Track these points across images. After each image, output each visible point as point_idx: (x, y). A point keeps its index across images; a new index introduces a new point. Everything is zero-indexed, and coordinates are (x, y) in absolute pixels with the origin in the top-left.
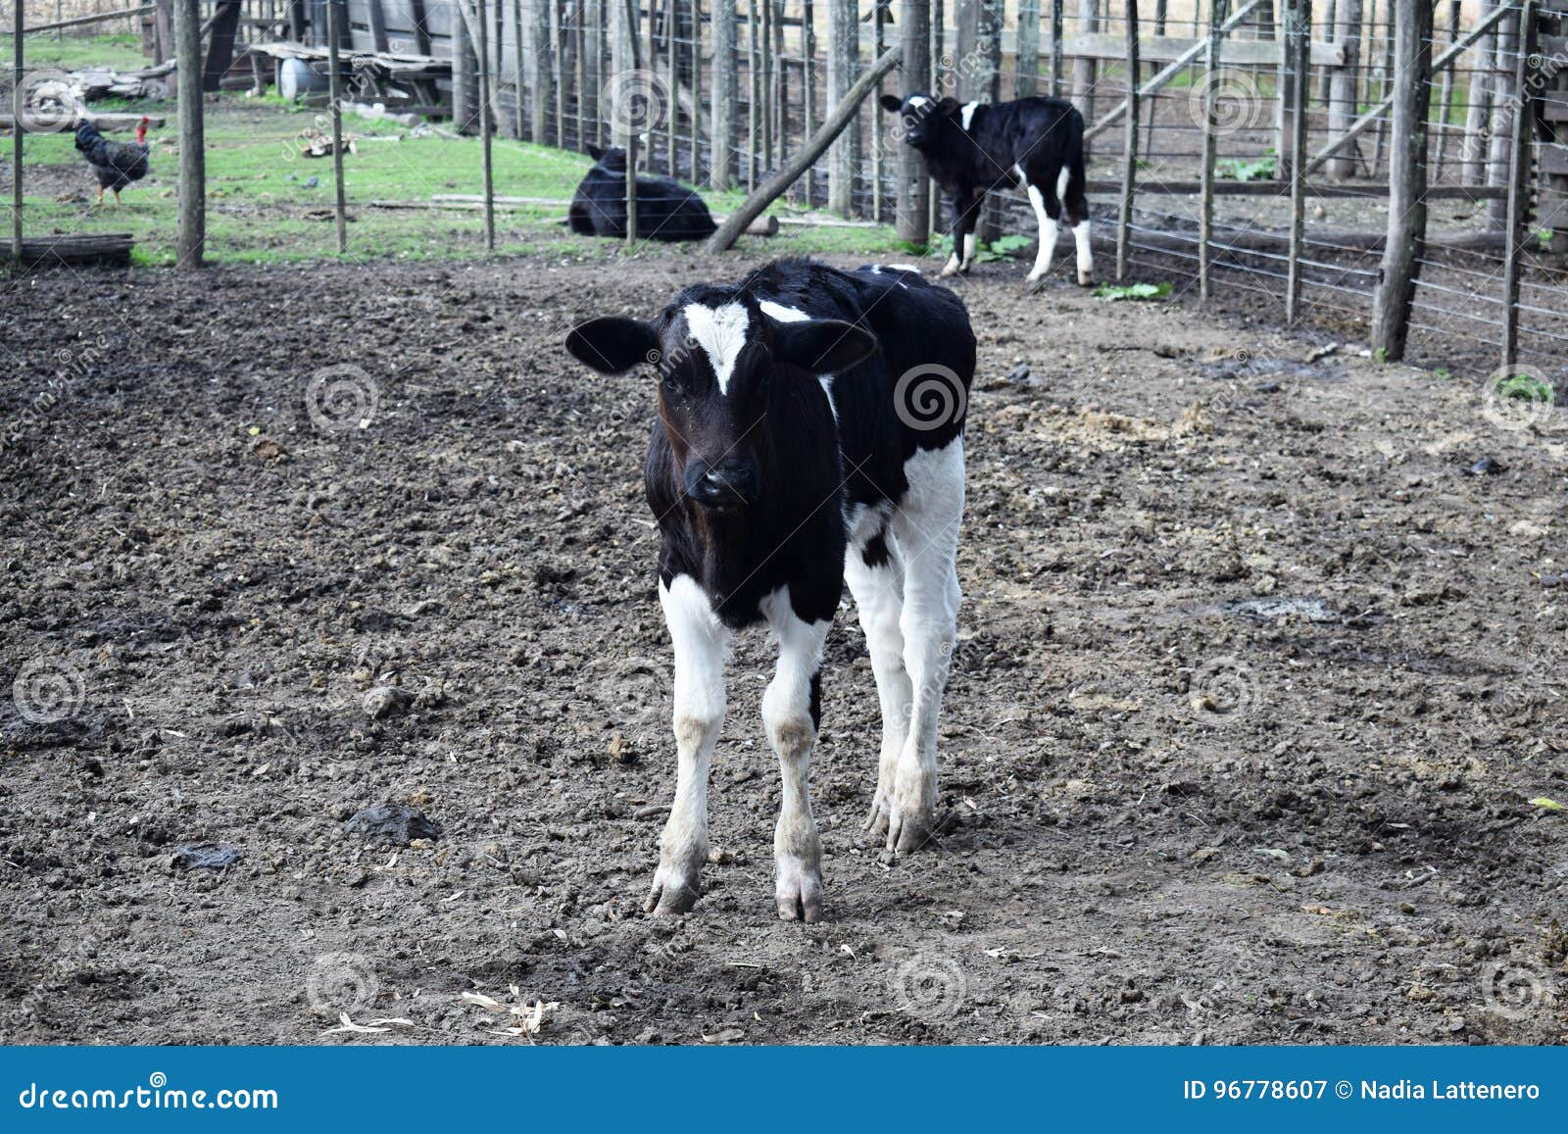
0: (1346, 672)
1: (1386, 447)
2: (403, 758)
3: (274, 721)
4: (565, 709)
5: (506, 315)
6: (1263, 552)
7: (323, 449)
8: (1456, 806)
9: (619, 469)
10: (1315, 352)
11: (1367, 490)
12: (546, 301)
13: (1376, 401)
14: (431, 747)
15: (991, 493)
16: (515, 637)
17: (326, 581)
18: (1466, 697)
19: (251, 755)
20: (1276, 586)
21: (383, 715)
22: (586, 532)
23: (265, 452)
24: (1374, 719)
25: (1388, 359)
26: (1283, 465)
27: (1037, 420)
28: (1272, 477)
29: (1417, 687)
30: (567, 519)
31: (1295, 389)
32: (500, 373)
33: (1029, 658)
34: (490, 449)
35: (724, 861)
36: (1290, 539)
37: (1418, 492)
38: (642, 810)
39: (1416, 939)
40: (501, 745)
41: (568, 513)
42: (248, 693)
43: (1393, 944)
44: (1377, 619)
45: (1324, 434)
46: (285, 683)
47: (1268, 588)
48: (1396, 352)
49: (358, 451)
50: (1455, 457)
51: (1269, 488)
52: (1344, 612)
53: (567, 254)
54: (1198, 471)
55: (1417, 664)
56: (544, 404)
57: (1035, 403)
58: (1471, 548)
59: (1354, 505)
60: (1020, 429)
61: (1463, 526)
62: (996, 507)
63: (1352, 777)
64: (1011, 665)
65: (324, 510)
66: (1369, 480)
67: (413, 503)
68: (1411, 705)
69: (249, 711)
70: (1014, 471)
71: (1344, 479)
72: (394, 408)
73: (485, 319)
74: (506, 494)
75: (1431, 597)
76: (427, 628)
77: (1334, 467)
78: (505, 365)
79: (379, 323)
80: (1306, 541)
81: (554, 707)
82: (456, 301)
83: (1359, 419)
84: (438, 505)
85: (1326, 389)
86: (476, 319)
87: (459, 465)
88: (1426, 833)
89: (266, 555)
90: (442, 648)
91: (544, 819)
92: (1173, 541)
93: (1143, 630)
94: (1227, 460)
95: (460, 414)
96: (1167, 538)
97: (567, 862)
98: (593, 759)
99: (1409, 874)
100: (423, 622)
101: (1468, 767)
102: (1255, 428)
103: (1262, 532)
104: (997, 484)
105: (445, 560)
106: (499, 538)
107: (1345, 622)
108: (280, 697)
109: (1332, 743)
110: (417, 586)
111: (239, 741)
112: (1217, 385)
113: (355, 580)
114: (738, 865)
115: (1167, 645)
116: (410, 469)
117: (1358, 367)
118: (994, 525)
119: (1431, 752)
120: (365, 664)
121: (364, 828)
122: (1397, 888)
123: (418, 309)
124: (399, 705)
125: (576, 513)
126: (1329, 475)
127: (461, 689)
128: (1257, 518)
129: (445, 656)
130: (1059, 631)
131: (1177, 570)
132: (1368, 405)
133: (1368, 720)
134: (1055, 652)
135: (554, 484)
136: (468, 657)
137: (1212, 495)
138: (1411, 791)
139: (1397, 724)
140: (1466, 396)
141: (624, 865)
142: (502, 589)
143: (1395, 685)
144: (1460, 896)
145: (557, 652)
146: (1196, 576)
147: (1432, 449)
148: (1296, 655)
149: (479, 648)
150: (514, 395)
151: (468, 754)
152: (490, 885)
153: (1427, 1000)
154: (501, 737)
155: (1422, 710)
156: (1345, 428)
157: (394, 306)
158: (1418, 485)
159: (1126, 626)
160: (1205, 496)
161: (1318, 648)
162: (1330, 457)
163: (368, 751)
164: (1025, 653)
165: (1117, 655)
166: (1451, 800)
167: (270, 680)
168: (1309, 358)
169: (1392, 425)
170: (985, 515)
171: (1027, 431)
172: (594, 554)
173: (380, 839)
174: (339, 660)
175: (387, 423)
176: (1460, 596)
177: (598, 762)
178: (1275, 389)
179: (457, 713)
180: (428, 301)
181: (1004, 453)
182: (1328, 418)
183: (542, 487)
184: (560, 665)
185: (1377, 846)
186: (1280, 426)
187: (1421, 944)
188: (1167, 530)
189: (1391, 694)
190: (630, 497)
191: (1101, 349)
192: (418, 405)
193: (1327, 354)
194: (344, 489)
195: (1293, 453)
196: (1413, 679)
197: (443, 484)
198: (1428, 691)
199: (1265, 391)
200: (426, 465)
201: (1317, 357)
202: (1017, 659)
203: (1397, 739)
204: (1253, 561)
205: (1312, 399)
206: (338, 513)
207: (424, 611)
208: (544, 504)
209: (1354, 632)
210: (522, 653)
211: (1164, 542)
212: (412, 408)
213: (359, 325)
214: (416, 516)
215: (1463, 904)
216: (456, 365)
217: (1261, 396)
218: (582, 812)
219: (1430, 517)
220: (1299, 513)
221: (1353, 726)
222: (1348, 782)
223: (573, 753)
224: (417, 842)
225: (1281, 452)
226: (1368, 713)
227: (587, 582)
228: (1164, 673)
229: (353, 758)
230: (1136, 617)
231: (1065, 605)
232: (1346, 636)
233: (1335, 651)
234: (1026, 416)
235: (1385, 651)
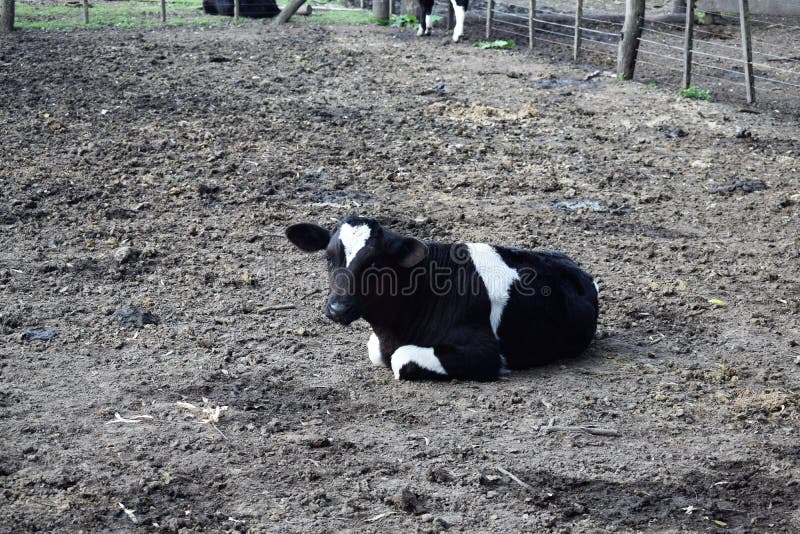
0: (613, 237)
1: (627, 123)
2: (137, 283)
3: (69, 265)
4: (218, 258)
5: (174, 56)
6: (568, 177)
7: (83, 125)
8: (672, 304)
9: (238, 135)
10: (588, 75)
11: (618, 145)
12: (194, 49)
13: (620, 100)
14: (151, 278)
15: (428, 147)
16: (190, 221)
17: (90, 193)
18: (674, 249)
19: (58, 282)
20: (575, 194)
21: (125, 261)
22: (223, 167)
23: (54, 126)
24: (628, 260)
25: (625, 79)
26: (575, 132)
27: (449, 110)
28: (570, 139)
29: (649, 244)
30: (212, 161)
31: (579, 94)
32: (173, 86)
33: (453, 231)
34: (171, 125)
35: (306, 334)
36: (581, 170)
37: (644, 146)
38: (262, 309)
39: (656, 370)
40: (187, 276)
41: (213, 157)
42: (54, 250)
43: (645, 373)
44: (627, 210)
45: (595, 116)
46: (73, 245)
47: (572, 195)
48: (629, 75)
49: (102, 126)
50: (662, 128)
51: (569, 144)
52: (611, 207)
53: (203, 25)
54: (533, 136)
55: (648, 233)
56: (196, 102)
57: (448, 101)
58: (672, 174)
59: (612, 153)
60: (441, 114)
61: (667, 163)
62: (432, 154)
63: (620, 289)
64: (446, 234)
65: (86, 156)
66: (619, 140)
67: (133, 152)
68: (646, 253)
69: (54, 259)
70: (439, 136)
71: (606, 140)
72: (119, 104)
73: (163, 58)
74: (180, 148)
75: (654, 199)
76: (144, 217)
77: (601, 134)
78: (175, 82)
79: (108, 60)
80: (589, 171)
81: (212, 257)
82: (147, 49)
83: (612, 109)
84: (145, 154)
85: (595, 94)
86: (158, 58)
87: (155, 133)
88: (659, 317)
89: (58, 179)
90: (153, 227)
91: (212, 314)
92: (522, 172)
93: (509, 216)
94: (547, 130)
95: (153, 107)
96: (519, 170)
97: (225, 336)
98: (234, 283)
99: (651, 338)
100: (141, 214)
101: (677, 284)
102: (560, 114)
103: (567, 166)
104: (431, 143)
105: (151, 182)
106: (178, 171)
107: (611, 212)
108: (70, 252)
109: (609, 272)
110: (138, 195)
111: (51, 275)
112: (540, 92)
113: (105, 192)
114: (313, 336)
115: (522, 224)
116: (130, 135)
117: (611, 83)
118: (431, 163)
119: (658, 277)
120: (113, 235)
121: (120, 319)
122: (645, 345)
123: (127, 55)
124: (133, 256)
125: (217, 158)
126: (598, 138)
127: (164, 248)
128: (564, 159)
129: (154, 231)
130: (468, 217)
131: (525, 186)
132: (615, 102)
133: (626, 261)
134: (466, 227)
135: (205, 143)
136: (166, 231)
137: (540, 148)
138: (649, 296)
139: (640, 263)
140: (666, 97)
141: (255, 337)
142: (182, 197)
143: (638, 244)
144: (678, 349)
145: (212, 229)
146: (534, 189)
147: (649, 124)
148: (587, 229)
149: (172, 227)
150: (181, 97)
151: (170, 281)
152: (187, 347)
153: (665, 400)
154: (187, 272)
155: (652, 256)
156: (605, 114)
157: (115, 51)
158: (644, 142)
159: (501, 215)
160: (537, 148)
161: (599, 225)
162: (598, 128)
163: (119, 280)
164: (451, 228)
165: (497, 230)
166: (669, 300)
167: (65, 244)
168: (586, 78)
169: (630, 113)
170: (426, 158)
171: (445, 115)
172: (228, 179)
173: (128, 325)
174: (100, 233)
175: (115, 112)
176: (669, 198)
177: (237, 285)
178: (569, 94)
179: (163, 260)
180: (132, 48)
181: (434, 127)
182: (596, 109)
183: (198, 144)
184: (214, 235)
185: (634, 324)
186: (573, 113)
187: (659, 373)
188: (519, 166)
189: (636, 248)
190: (244, 149)
191: (480, 74)
192: (131, 102)
193: (595, 76)
194: (96, 145)
195: (580, 127)
196: (647, 240)
197: (148, 143)
198: (655, 246)
199: (564, 95)
200: (138, 133)
201: (590, 78)
202: (447, 231)
203: (641, 270)
204: (564, 181)
205: (588, 99)
206: (93, 158)
207: (142, 208)
208: (200, 153)
209: (616, 217)
210: (195, 229)
211: (518, 172)
212: (128, 104)
213: (98, 61)
214: (135, 159)
215: (679, 353)
216: (149, 81)
217: (562, 98)
218: (230, 311)
219: (651, 158)
220: (585, 157)
221: (618, 264)
222: (618, 292)
223: (224, 280)
224: (147, 326)
225: (574, 126)
226: (625, 257)
227: (225, 193)
228: (522, 238)
229: (111, 283)
230: (506, 210)
231: (469, 204)
232: (612, 219)
233: (607, 226)
234: (444, 108)
235: (632, 226)
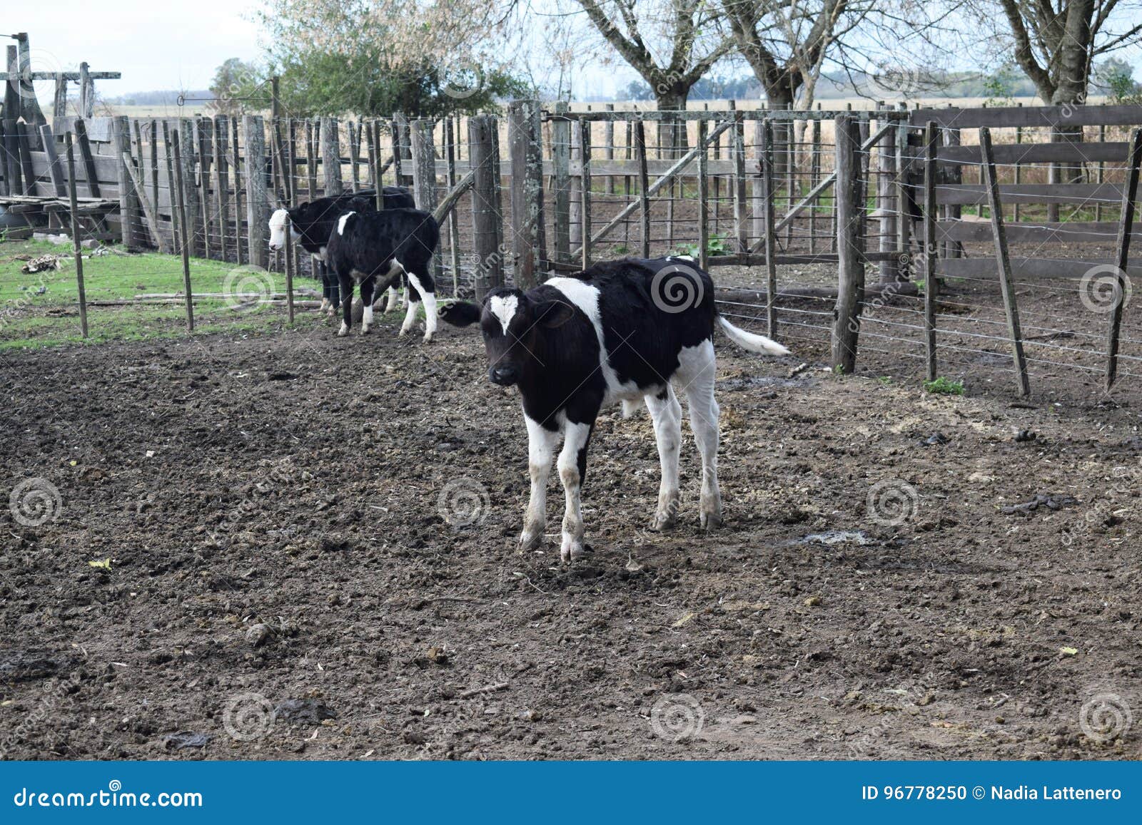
0: (896, 576)
1: (864, 430)
2: (287, 669)
3: (186, 652)
4: (381, 632)
5: (217, 375)
6: (810, 503)
7: (129, 472)
8: (1004, 656)
9: (345, 474)
10: (792, 370)
11: (863, 459)
12: (241, 364)
13: (846, 400)
14: (303, 661)
15: (608, 475)
16: (326, 587)
17: (176, 559)
18: (983, 587)
19: (180, 675)
20: (827, 524)
21: (262, 643)
22: (342, 516)
23: (92, 476)
24: (927, 604)
25: (844, 372)
26: (798, 445)
28: (795, 454)
29: (948, 583)
30: (324, 509)
31: (787, 395)
32: (232, 416)
33: (681, 580)
34: (248, 465)
35: (536, 719)
36: (824, 493)
37: (897, 458)
38: (464, 693)
39: (1014, 738)
40: (351, 657)
41: (325, 504)
42: (158, 635)
43: (1001, 742)
44: (903, 542)
45: (818, 423)
46: (180, 626)
47: (822, 526)
49: (155, 472)
50: (913, 434)
51: (793, 462)
52: (880, 538)
53: (245, 331)
54: (744, 453)
55: (941, 569)
56: (272, 434)
57: (613, 415)
58: (946, 492)
59: (858, 469)
60: (611, 432)
61: (935, 479)
63: (929, 641)
64: (672, 586)
65: (151, 512)
66: (861, 452)
67: (212, 504)
68: (949, 592)
69: (163, 646)
70: (618, 460)
71: (843, 453)
72: (165, 442)
73: (204, 378)
74: (273, 495)
75: (933, 526)
76: (262, 586)
77: (832, 445)
78: (233, 409)
79: (129, 385)
80: (836, 494)
81: (373, 632)
82: (177, 367)
83: (839, 413)
84: (231, 504)
85: (809, 395)
86: (197, 379)
87: (231, 479)
88: (992, 673)
89: (125, 545)
90: (279, 597)
91: (403, 702)
92: (746, 500)
93: (749, 556)
94: (760, 444)
95: (215, 444)
96: (742, 497)
97: (433, 728)
98: (418, 662)
99: (991, 699)
100: (257, 582)
101: (1002, 631)
102: (770, 423)
103: (804, 490)
104: (611, 469)
105: (253, 540)
106: (283, 524)
107: (883, 544)
108: (182, 636)
109: (906, 621)
110: (242, 558)
111: (168, 666)
112: (733, 396)
113: (197, 557)
114: (548, 722)
115: (770, 566)
116: (198, 481)
117: (825, 379)
118: (621, 496)
119: (974, 623)
120: (230, 611)
121: (286, 714)
122: (987, 708)
123: (150, 376)
124: (267, 639)
125: (331, 504)
126: (832, 450)
127: (306, 623)
128: (796, 481)
129: (283, 603)
130: (695, 561)
131: (757, 517)
132: (839, 402)
133: (923, 606)
134: (697, 575)
135: (305, 486)
136: (298, 603)
137: (758, 467)
138: (971, 648)
139: (944, 607)
140: (905, 393)
141: (474, 727)
142: (304, 557)
143: (932, 583)
144: (1032, 710)
145: (359, 595)
146: (770, 521)
147: (894, 430)
148: (859, 567)
149: (304, 596)
150: (248, 429)
151: (329, 664)
152: (389, 745)
154: (350, 651)
155: (956, 597)
156: (831, 419)
157: (135, 372)
158: (895, 453)
159: (738, 556)
160: (755, 469)
161: (872, 563)
162: (828, 438)
163: (260, 667)
164: (678, 577)
165: (740, 575)
166: (999, 652)
167: (170, 625)
168: (790, 374)
169: (863, 416)
170: (611, 489)
172: (355, 530)
173: (300, 722)
174: (212, 609)
175: (166, 452)
176: (953, 524)
177: (422, 664)
178: (774, 396)
179: (311, 638)
180: (155, 366)
181: (606, 449)
182: (816, 413)
183: (297, 488)
184: (365, 603)
185: (964, 683)
186: (786, 420)
187: (1018, 741)
188: (739, 492)
189: (932, 588)
190: (362, 491)
192: (182, 439)
193: (801, 371)
194: (158, 497)
195: (802, 438)
196: (942, 579)
197: (227, 490)
198: (956, 585)
199: (768, 398)
200: (209, 478)
201: (795, 373)
202: (675, 581)
203: (947, 617)
204: (806, 508)
205: (802, 403)
206: (162, 514)
207: (254, 575)
208: (302, 500)
209: (892, 551)
210: (338, 597)
211: (741, 501)
212: (178, 441)
213: (115, 387)
214: (219, 512)
215: (1033, 716)
216: (197, 411)
217: (765, 402)
218: (426, 697)
219: (913, 473)
220: (823, 476)
221: (917, 611)
222: (927, 645)
223: (401, 659)
224: (325, 721)
225: (794, 437)
226: (922, 601)
227: (359, 549)
228: (777, 584)
229: (253, 672)
230: (742, 550)
231: (690, 544)
232: (887, 554)
233: (883, 564)
235: (916, 561)
